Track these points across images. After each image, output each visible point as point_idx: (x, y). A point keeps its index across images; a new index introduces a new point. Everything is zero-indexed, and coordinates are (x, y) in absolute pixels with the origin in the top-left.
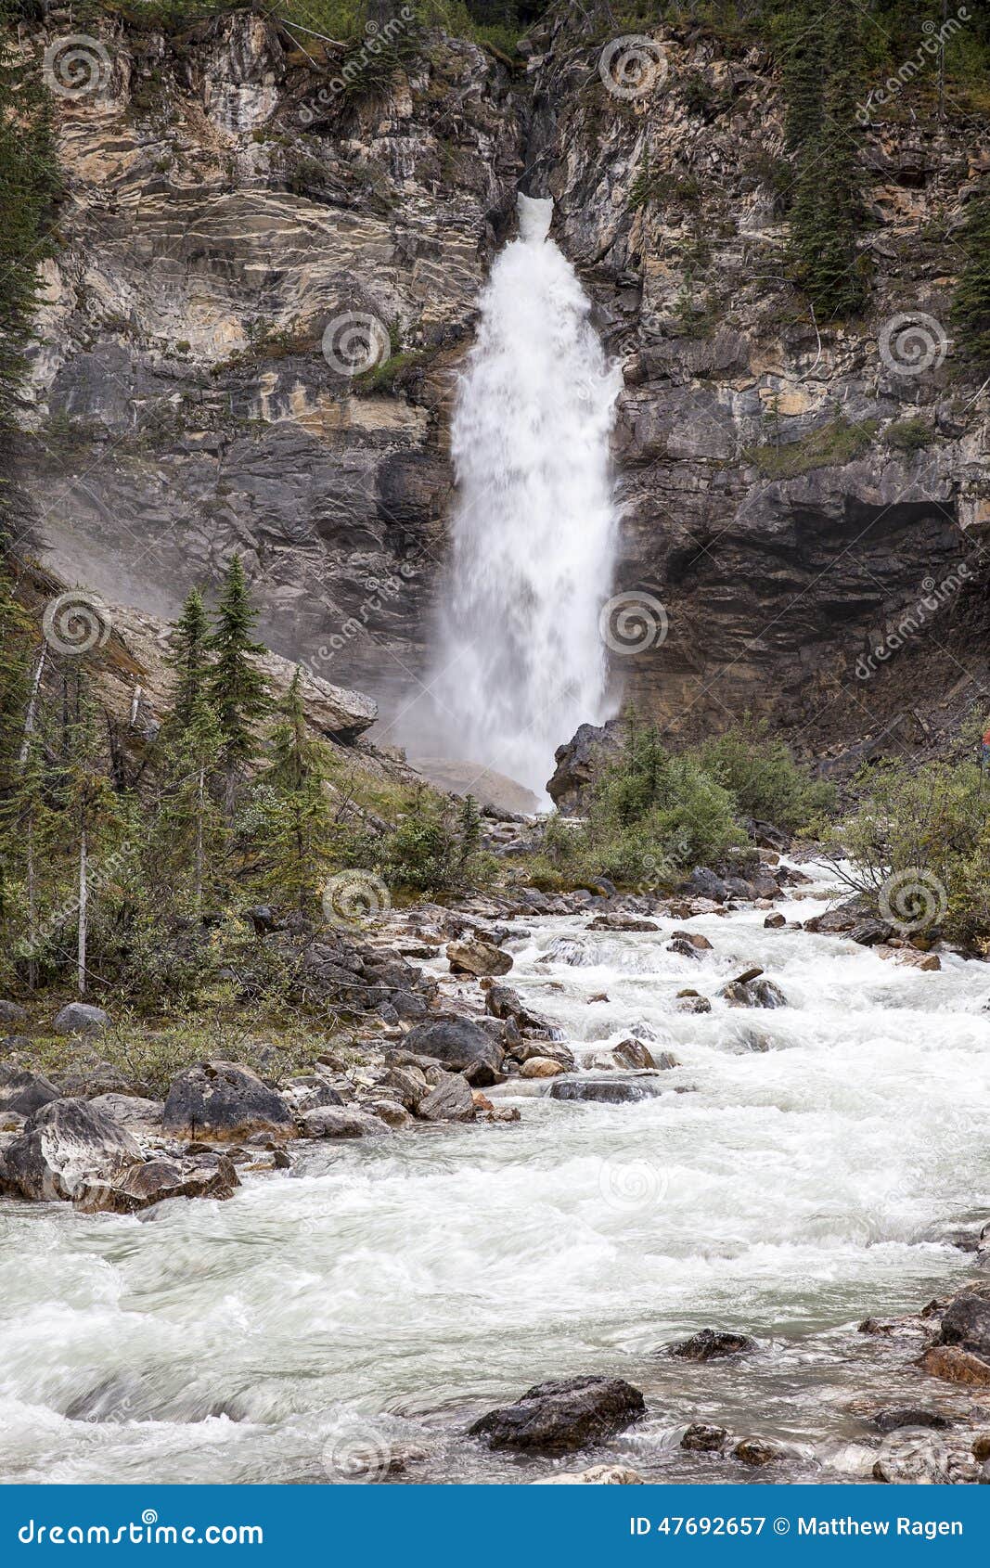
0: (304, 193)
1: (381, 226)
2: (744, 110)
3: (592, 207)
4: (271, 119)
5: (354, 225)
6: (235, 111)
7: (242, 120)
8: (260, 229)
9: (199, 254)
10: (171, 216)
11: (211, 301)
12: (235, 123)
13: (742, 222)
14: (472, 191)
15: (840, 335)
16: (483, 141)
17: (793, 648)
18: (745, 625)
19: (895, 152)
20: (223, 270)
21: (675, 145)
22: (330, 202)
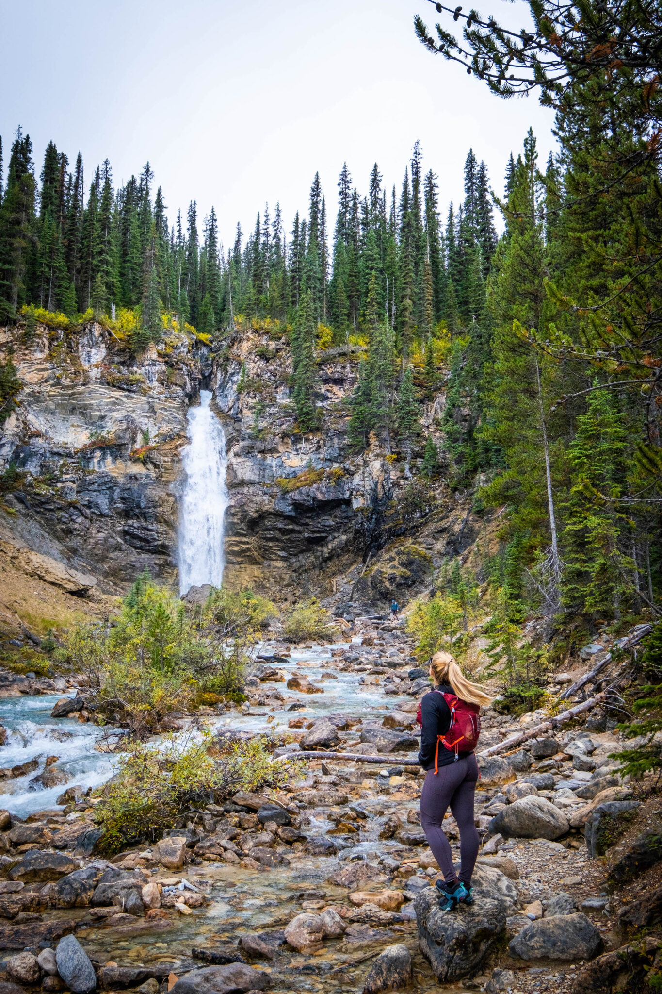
0: (114, 386)
1: (144, 399)
2: (280, 358)
3: (226, 392)
4: (103, 360)
5: (133, 398)
6: (89, 357)
7: (92, 360)
8: (97, 399)
9: (74, 409)
10: (62, 395)
11: (79, 426)
12: (89, 361)
13: (278, 397)
14: (180, 386)
15: (311, 437)
16: (185, 368)
17: (296, 555)
18: (278, 546)
19: (332, 373)
20: (82, 414)
21: (255, 371)
22: (124, 389)
